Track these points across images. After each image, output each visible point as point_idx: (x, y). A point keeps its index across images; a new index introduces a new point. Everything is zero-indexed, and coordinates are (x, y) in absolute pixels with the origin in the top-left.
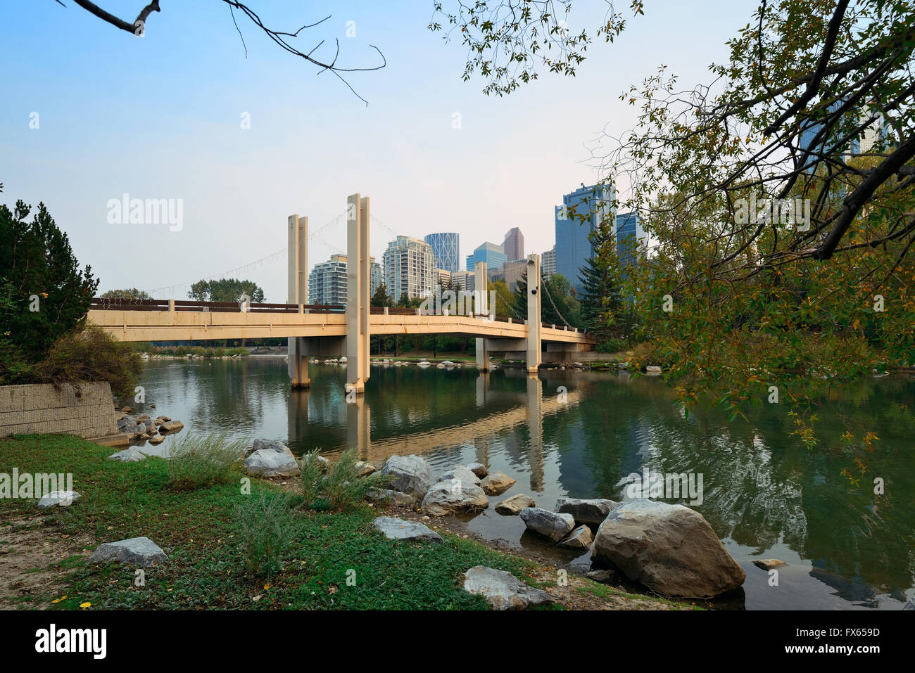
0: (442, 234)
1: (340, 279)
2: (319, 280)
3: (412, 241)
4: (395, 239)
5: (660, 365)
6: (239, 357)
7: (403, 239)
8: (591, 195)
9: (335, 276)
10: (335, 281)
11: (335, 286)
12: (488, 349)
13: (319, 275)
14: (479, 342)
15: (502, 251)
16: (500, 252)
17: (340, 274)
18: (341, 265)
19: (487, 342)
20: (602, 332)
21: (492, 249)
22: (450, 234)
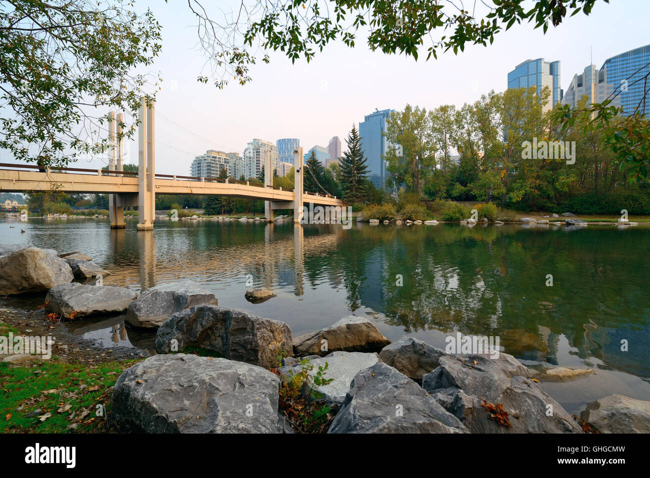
0: (288, 139)
1: (213, 167)
2: (198, 167)
3: (264, 142)
4: (252, 141)
5: (378, 219)
6: (131, 217)
7: (257, 141)
8: (382, 116)
9: (209, 164)
10: (209, 168)
11: (209, 171)
12: (272, 208)
13: (198, 164)
14: (267, 203)
15: (327, 152)
16: (325, 152)
17: (213, 163)
18: (213, 157)
19: (271, 203)
20: (351, 199)
21: (320, 150)
22: (293, 139)
